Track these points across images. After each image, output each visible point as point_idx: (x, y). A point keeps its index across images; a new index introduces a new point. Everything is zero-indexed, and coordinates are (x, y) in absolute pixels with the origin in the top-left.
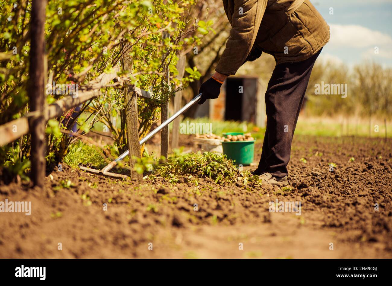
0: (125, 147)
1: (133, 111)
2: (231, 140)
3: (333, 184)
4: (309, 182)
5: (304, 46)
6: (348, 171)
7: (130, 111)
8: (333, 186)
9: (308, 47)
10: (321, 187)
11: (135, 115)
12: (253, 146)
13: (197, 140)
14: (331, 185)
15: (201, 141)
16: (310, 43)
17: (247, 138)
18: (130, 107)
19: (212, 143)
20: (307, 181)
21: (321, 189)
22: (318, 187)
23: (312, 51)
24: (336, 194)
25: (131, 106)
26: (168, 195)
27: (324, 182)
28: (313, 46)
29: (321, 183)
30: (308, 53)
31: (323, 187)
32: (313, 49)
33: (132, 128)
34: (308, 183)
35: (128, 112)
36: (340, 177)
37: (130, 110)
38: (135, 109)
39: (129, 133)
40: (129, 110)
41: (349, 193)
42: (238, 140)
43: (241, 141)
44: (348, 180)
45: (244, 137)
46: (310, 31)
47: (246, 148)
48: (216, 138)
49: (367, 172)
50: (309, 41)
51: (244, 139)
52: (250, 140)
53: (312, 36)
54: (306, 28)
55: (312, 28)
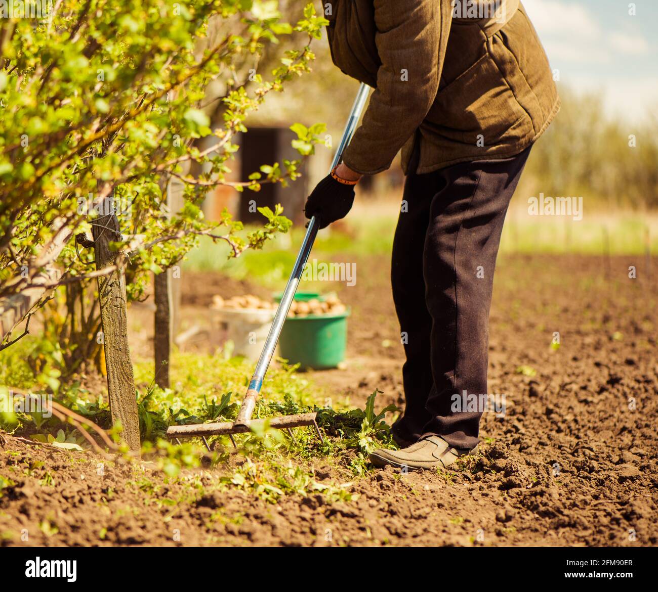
0: (78, 352)
1: (117, 297)
2: (296, 313)
3: (549, 438)
4: (508, 445)
5: (517, 120)
6: (567, 390)
7: (110, 297)
8: (549, 442)
9: (526, 121)
10: (524, 448)
11: (121, 304)
12: (343, 326)
13: (219, 313)
14: (545, 439)
15: (227, 315)
16: (530, 111)
17: (330, 306)
18: (109, 288)
19: (252, 319)
20: (505, 445)
21: (525, 453)
22: (518, 446)
23: (533, 130)
24: (567, 471)
25: (111, 286)
26: (222, 510)
27: (528, 433)
28: (535, 120)
29: (523, 435)
30: (524, 136)
31: (528, 447)
32: (534, 127)
33: (115, 334)
34: (506, 448)
35: (105, 299)
36: (556, 413)
37: (110, 294)
38: (120, 292)
39: (109, 345)
40: (107, 294)
41: (593, 467)
42: (311, 312)
43: (319, 315)
44: (576, 421)
45: (325, 306)
46: (530, 81)
47: (330, 330)
48: (260, 307)
49: (610, 393)
50: (527, 107)
51: (324, 311)
52: (339, 311)
53: (532, 94)
54: (522, 74)
55: (533, 76)
